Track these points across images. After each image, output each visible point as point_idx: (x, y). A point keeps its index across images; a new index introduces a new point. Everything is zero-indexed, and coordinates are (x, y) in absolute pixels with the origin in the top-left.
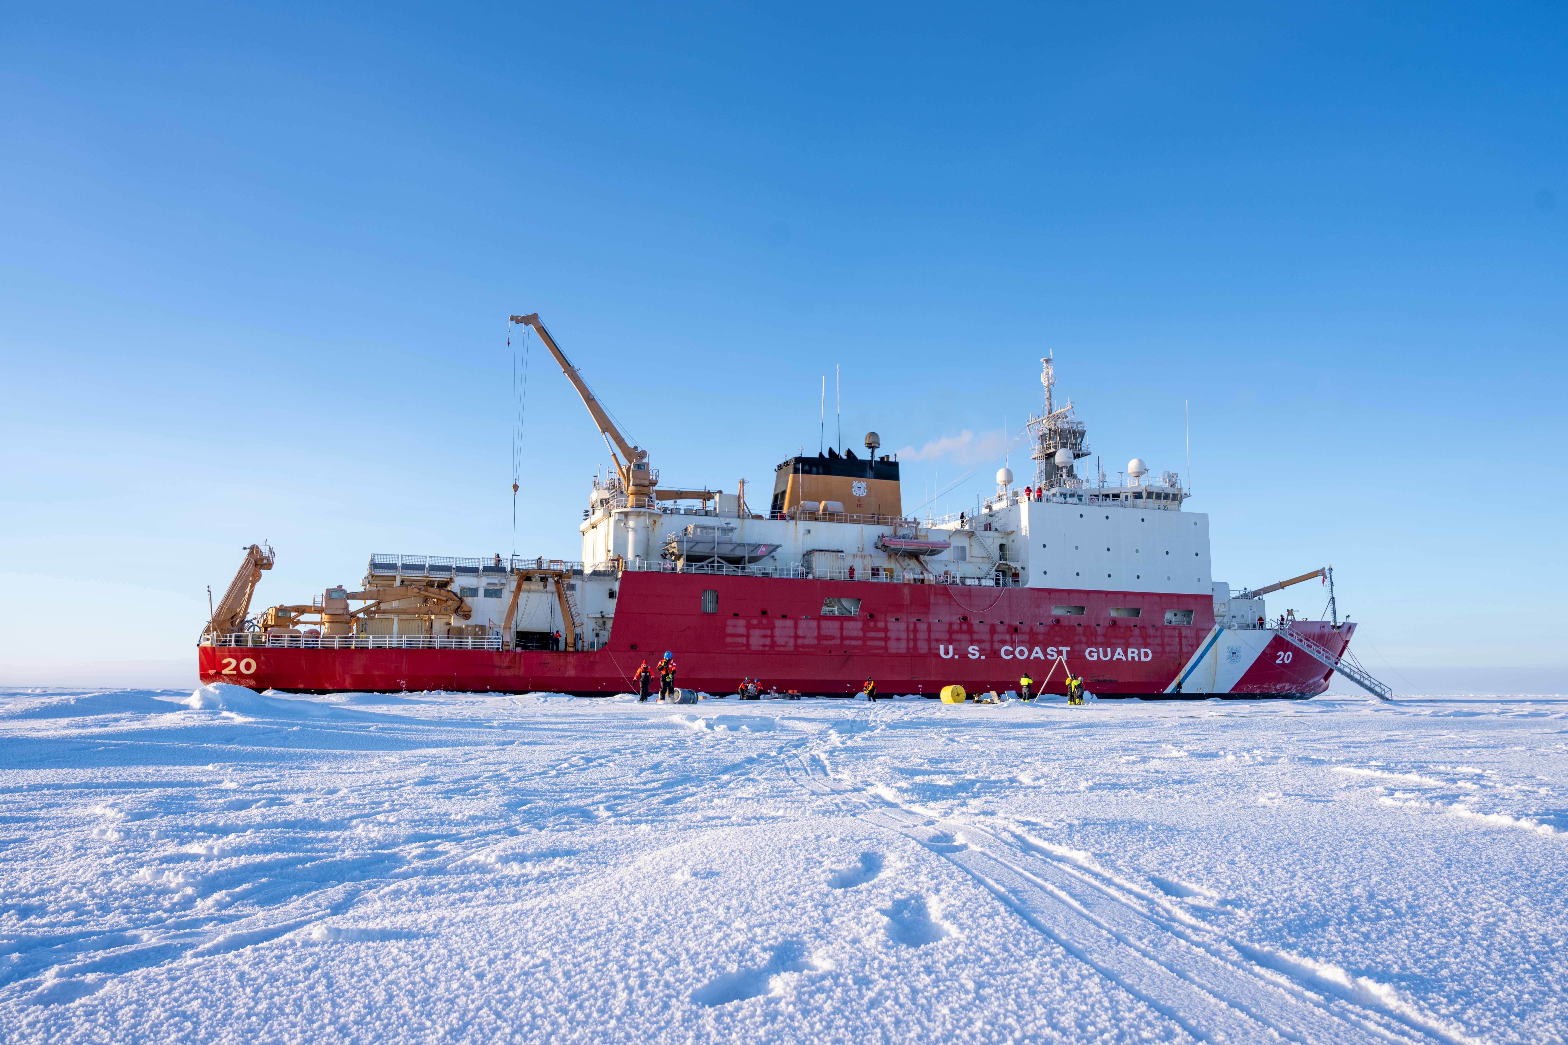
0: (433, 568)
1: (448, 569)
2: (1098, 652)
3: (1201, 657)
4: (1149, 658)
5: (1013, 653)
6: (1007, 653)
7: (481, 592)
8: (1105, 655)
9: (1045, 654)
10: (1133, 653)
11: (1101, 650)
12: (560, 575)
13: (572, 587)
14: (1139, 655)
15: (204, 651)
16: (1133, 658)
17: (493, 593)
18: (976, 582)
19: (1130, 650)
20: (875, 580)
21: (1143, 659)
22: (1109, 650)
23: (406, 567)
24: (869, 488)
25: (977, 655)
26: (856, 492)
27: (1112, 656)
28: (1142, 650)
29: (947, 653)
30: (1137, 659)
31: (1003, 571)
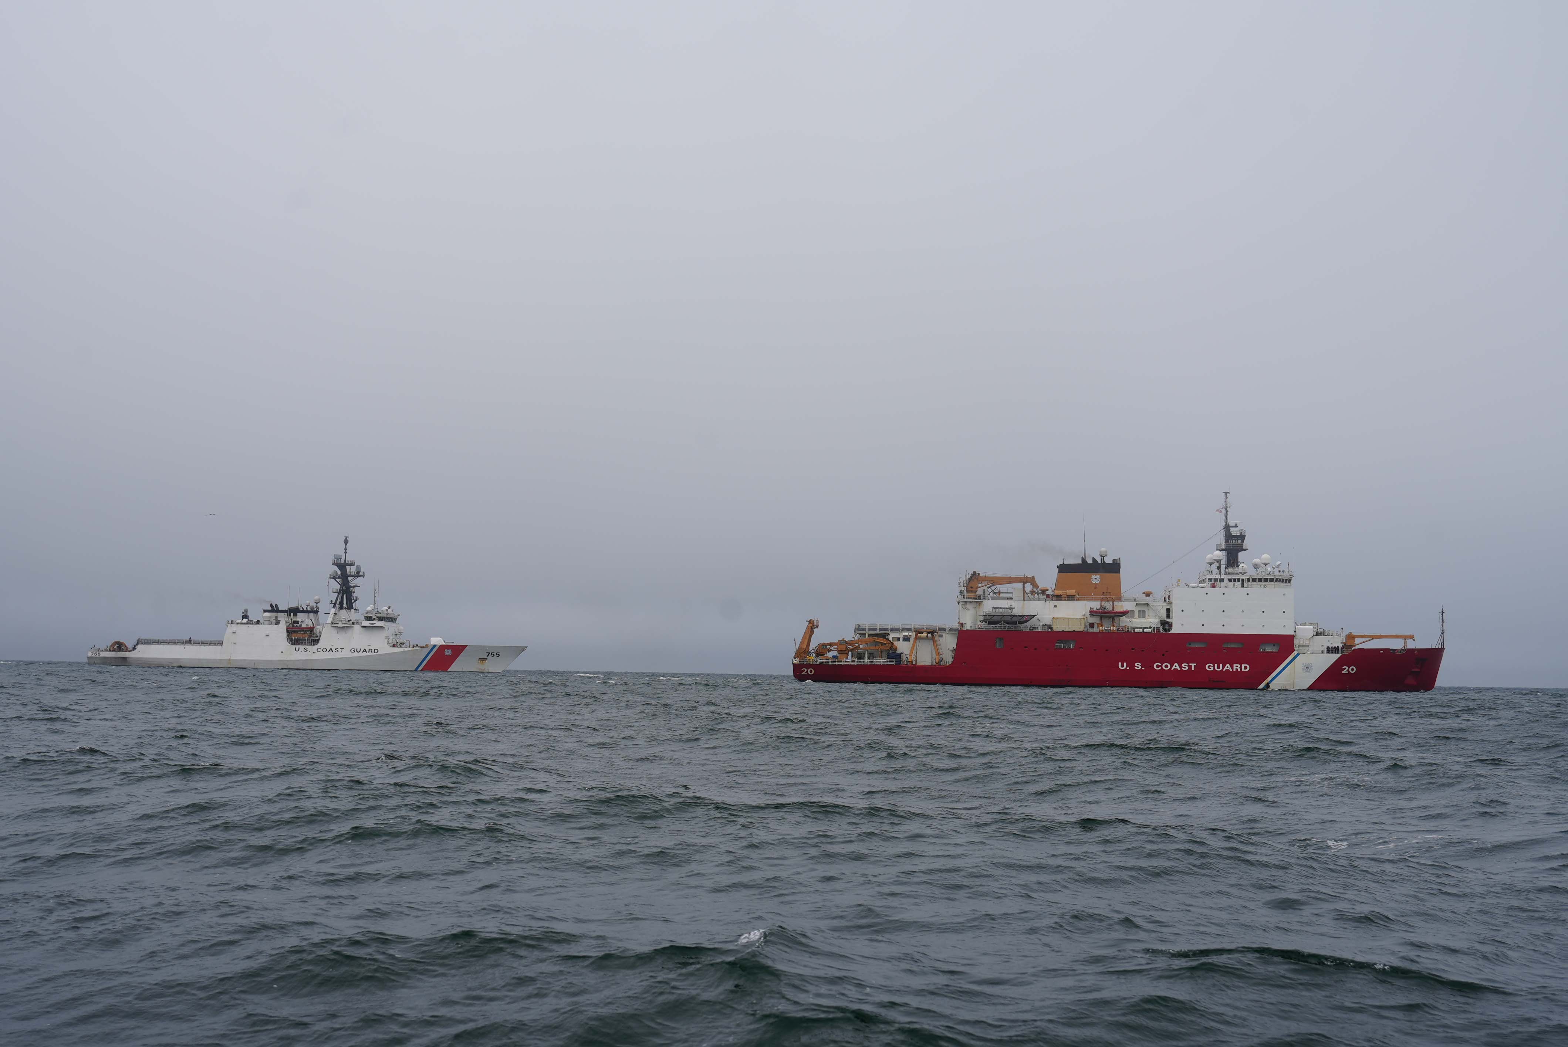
0: (880, 629)
1: (887, 629)
2: (1214, 666)
3: (1284, 669)
4: (1248, 669)
5: (1161, 666)
6: (1158, 666)
7: (901, 639)
8: (1218, 667)
9: (1181, 667)
10: (1236, 667)
11: (1216, 665)
12: (932, 632)
13: (941, 636)
14: (1241, 668)
15: (794, 665)
16: (1237, 669)
17: (906, 639)
18: (1141, 630)
19: (1235, 665)
20: (1091, 630)
21: (1243, 670)
22: (1221, 665)
23: (869, 629)
24: (1101, 578)
25: (1140, 667)
26: (1094, 581)
27: (1223, 668)
28: (1243, 665)
29: (1122, 666)
30: (1239, 670)
31: (1163, 623)
